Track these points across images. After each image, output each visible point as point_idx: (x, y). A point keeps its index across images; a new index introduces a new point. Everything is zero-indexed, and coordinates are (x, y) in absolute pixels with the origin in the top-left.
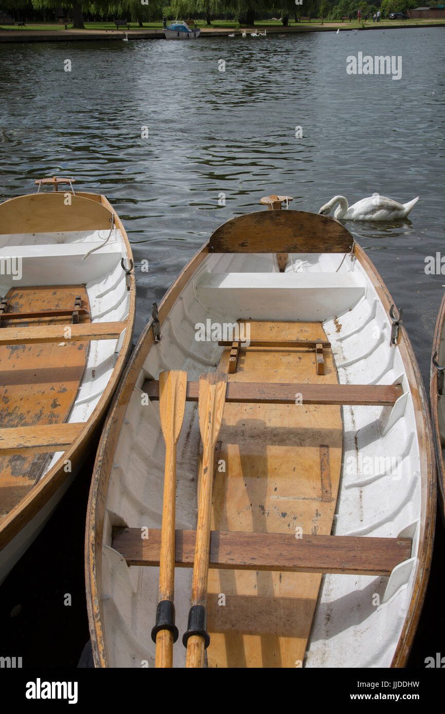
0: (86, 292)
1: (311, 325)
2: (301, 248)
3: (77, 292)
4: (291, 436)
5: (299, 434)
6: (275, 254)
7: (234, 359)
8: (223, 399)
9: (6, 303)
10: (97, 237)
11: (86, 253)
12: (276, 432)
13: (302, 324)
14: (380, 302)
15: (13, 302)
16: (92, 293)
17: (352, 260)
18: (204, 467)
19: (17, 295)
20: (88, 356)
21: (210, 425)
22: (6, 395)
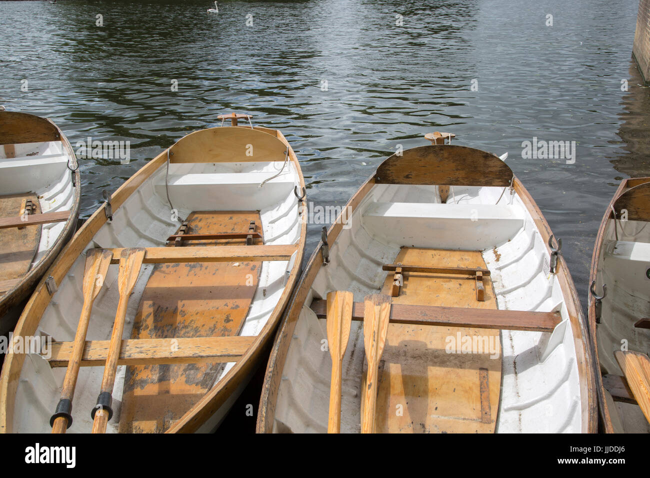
0: (260, 218)
1: (471, 254)
2: (462, 181)
3: (251, 218)
4: (452, 358)
5: (459, 357)
6: (437, 186)
7: (397, 283)
8: (387, 320)
9: (186, 225)
10: (272, 168)
11: (261, 182)
12: (436, 354)
13: (462, 253)
14: (539, 233)
15: (193, 225)
16: (266, 219)
17: (511, 194)
18: (368, 383)
19: (197, 218)
20: (260, 276)
21: (375, 344)
22: (183, 309)
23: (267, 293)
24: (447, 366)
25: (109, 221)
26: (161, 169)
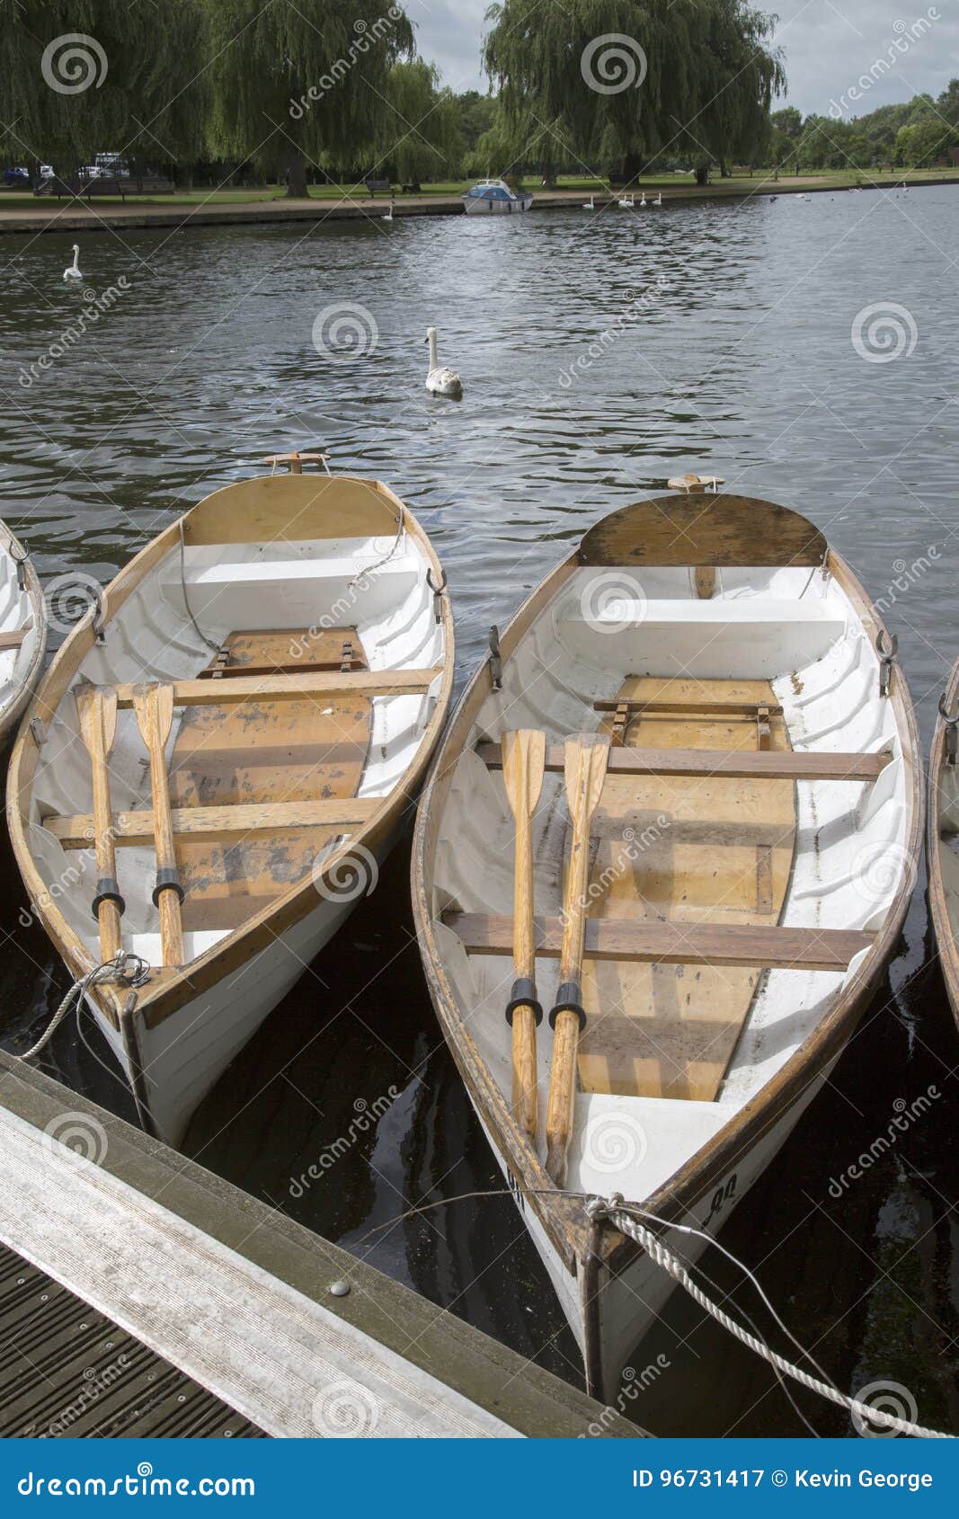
0: (358, 639)
1: (752, 684)
2: (735, 558)
3: (342, 638)
4: (712, 832)
5: (724, 830)
6: (693, 569)
7: (620, 728)
8: (603, 769)
9: (227, 653)
10: (372, 551)
11: (357, 573)
12: (686, 827)
13: (735, 684)
14: (867, 639)
15: (238, 653)
16: (368, 640)
17: (824, 578)
18: (574, 844)
19: (242, 642)
20: (372, 729)
21: (584, 796)
22: (247, 780)
23: (387, 752)
24: (704, 843)
25: (98, 641)
26: (171, 555)
